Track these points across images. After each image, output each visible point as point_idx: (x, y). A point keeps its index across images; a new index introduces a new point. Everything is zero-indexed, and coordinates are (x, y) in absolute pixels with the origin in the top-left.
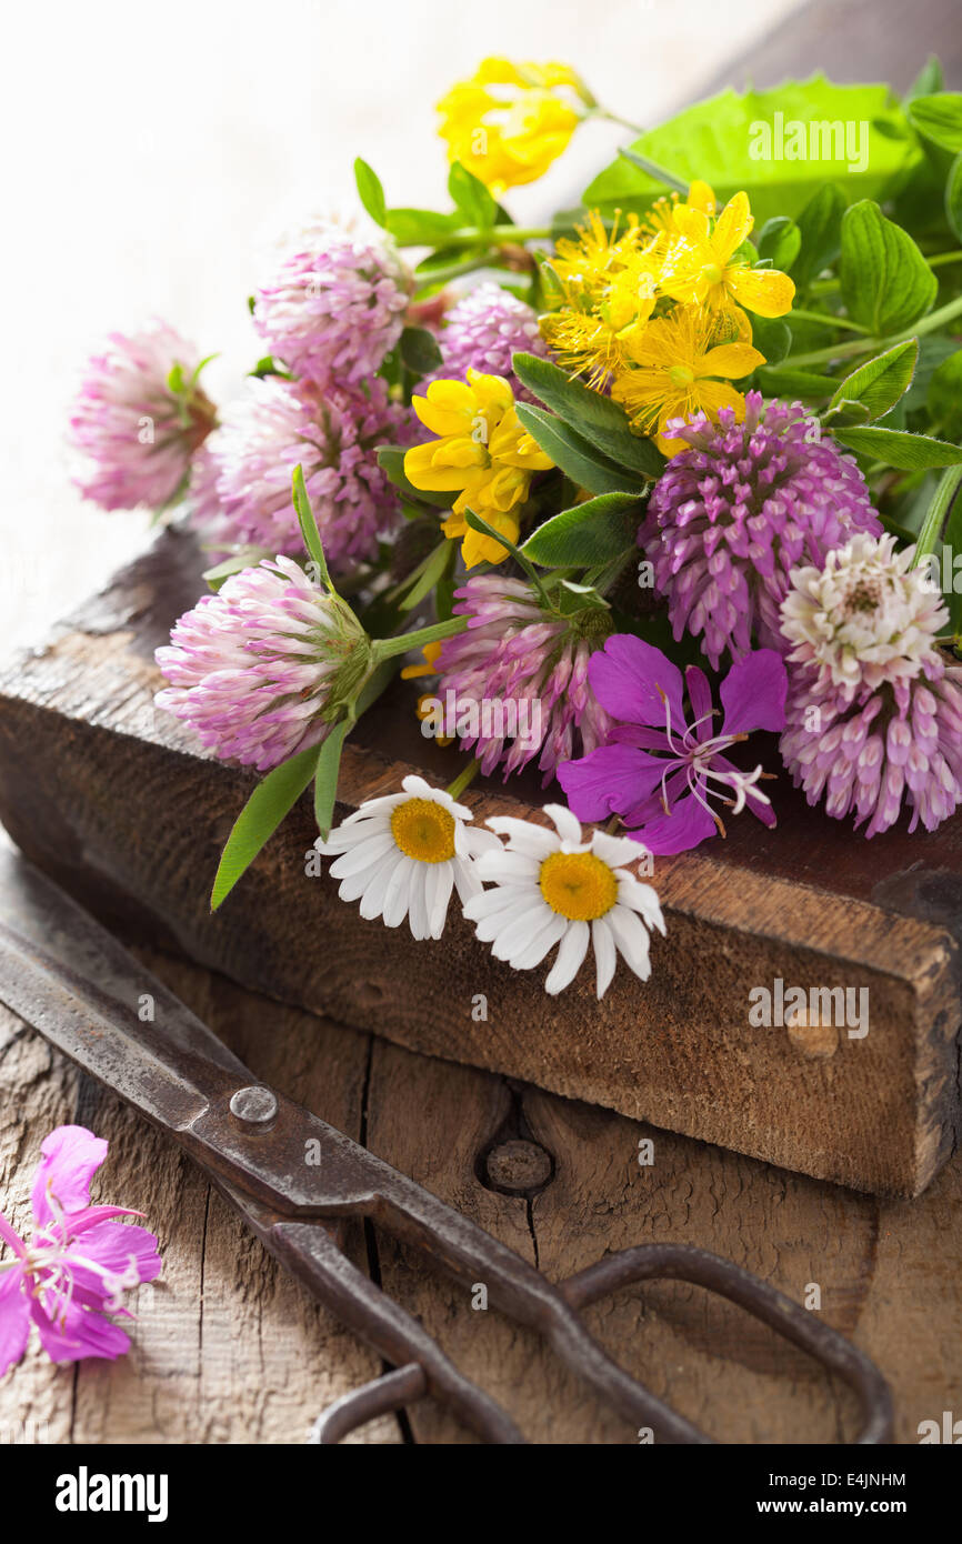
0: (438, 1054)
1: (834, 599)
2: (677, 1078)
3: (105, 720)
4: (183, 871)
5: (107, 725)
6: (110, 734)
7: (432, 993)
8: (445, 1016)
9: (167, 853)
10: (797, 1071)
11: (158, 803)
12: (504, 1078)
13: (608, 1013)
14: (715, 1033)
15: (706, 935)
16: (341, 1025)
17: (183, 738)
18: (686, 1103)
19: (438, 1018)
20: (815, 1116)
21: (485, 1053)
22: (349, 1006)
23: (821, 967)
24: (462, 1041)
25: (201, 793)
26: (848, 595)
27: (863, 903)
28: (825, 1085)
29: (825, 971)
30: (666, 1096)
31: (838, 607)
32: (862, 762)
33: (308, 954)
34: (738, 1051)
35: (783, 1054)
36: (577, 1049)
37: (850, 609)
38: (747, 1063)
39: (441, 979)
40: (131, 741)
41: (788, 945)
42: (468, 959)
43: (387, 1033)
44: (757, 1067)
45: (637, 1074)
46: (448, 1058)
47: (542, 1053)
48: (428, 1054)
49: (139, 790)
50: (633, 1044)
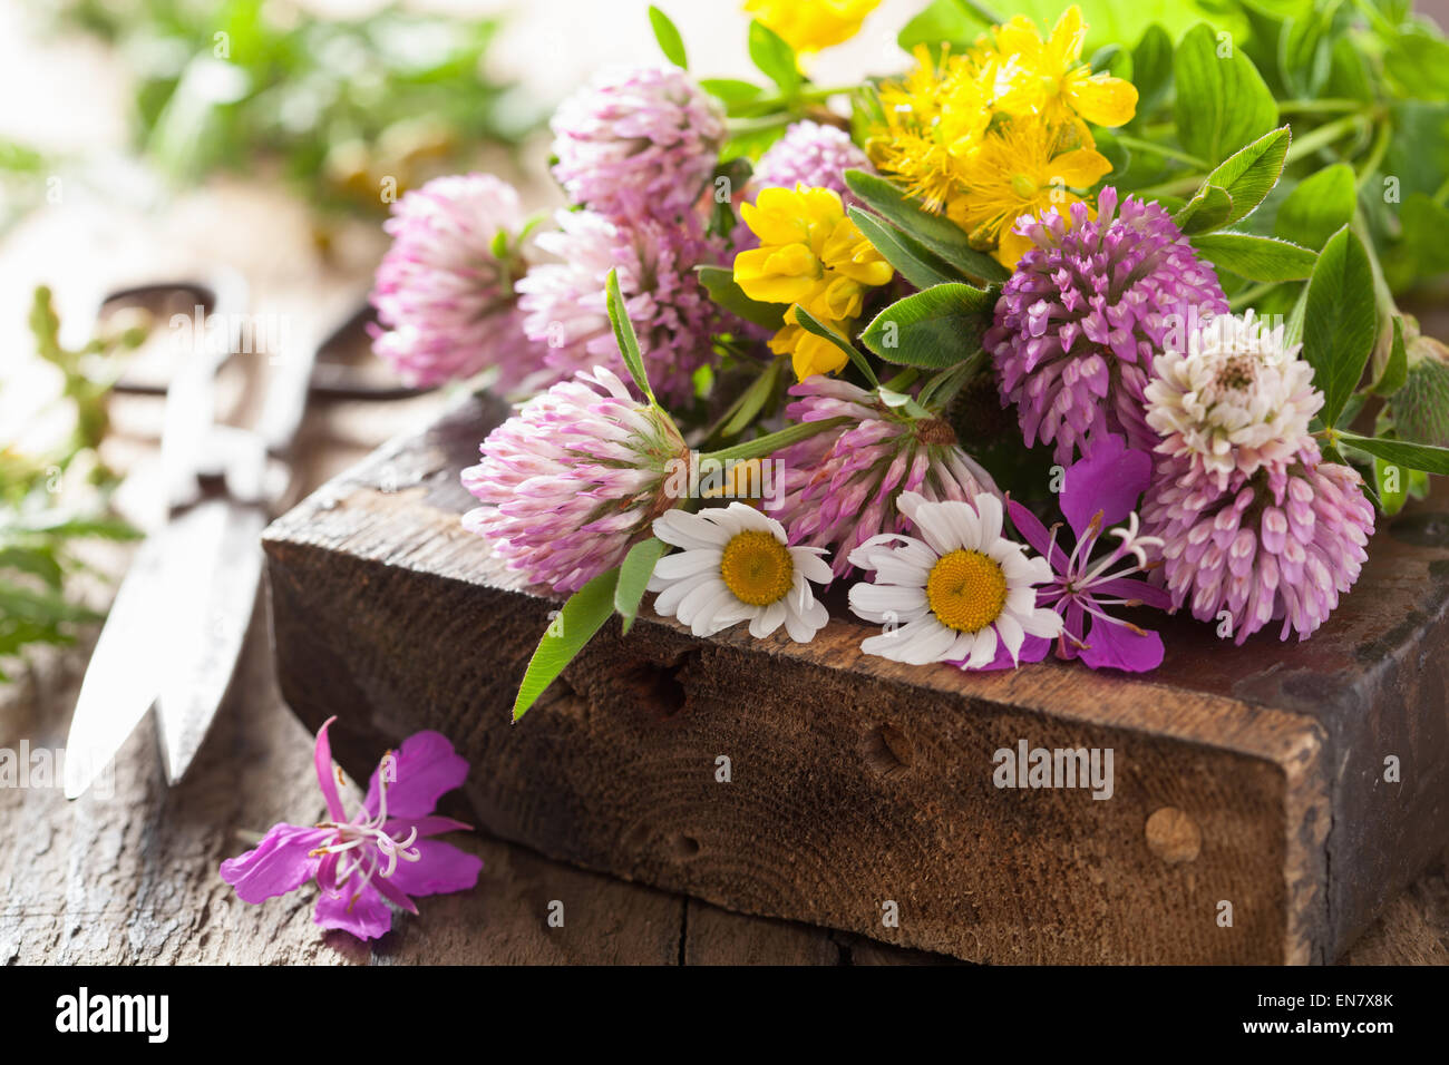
0: (759, 912)
1: (1205, 379)
2: (1022, 908)
3: (402, 561)
4: (483, 726)
5: (404, 564)
6: (407, 574)
7: (753, 838)
8: (768, 864)
9: (466, 707)
10: (1156, 883)
11: (458, 648)
12: (831, 932)
13: (948, 839)
14: (1065, 848)
15: (1057, 734)
16: (653, 889)
17: (485, 574)
18: (1031, 937)
19: (760, 867)
20: (1175, 935)
21: (811, 903)
22: (661, 865)
23: (1183, 757)
24: (785, 893)
25: (504, 632)
26: (1219, 372)
27: (1223, 699)
28: (1186, 897)
29: (1186, 761)
30: (1010, 931)
31: (1209, 385)
32: (1234, 552)
33: (618, 808)
34: (1090, 867)
35: (1140, 866)
36: (913, 886)
37: (1222, 387)
38: (1100, 880)
39: (765, 821)
40: (429, 578)
41: (1146, 735)
42: (795, 794)
43: (703, 892)
44: (1111, 884)
45: (978, 908)
46: (770, 914)
47: (873, 896)
48: (748, 912)
49: (437, 634)
50: (974, 873)
